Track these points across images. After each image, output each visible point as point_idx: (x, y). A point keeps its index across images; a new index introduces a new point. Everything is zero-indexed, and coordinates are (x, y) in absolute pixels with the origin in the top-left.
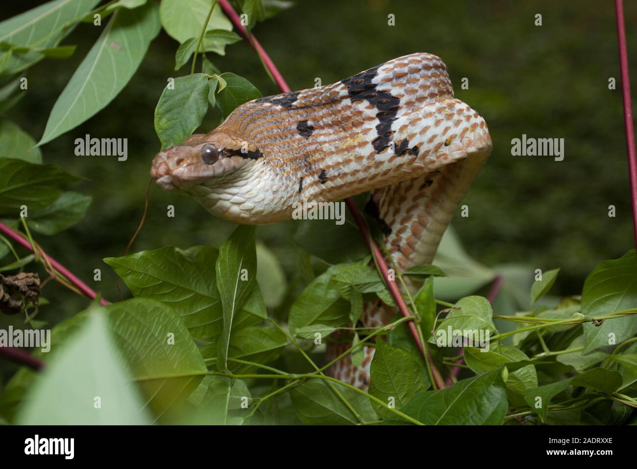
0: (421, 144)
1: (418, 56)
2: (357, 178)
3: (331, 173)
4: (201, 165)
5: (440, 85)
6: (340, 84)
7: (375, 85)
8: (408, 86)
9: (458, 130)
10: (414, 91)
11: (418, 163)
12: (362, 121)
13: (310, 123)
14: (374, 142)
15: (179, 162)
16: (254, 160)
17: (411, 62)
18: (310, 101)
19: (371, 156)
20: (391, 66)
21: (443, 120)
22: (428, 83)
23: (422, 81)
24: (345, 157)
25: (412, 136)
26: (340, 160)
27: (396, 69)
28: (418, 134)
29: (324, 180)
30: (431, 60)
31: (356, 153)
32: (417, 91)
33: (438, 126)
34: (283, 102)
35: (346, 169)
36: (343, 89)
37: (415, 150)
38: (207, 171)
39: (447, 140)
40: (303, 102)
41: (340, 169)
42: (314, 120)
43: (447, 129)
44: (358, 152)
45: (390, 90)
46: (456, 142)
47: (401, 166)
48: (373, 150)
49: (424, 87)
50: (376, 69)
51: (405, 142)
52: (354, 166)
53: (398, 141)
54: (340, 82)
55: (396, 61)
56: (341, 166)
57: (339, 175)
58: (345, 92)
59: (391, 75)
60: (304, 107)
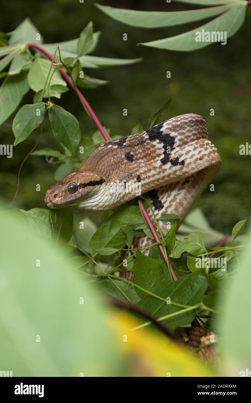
0: (186, 159)
1: (187, 116)
2: (155, 178)
3: (143, 176)
4: (68, 195)
5: (199, 130)
6: (145, 133)
7: (162, 132)
8: (180, 131)
9: (207, 152)
10: (183, 134)
11: (185, 170)
12: (155, 150)
13: (132, 153)
14: (161, 160)
15: (55, 196)
16: (100, 185)
17: (182, 119)
18: (132, 142)
19: (160, 167)
20: (171, 122)
21: (198, 147)
22: (192, 129)
23: (188, 128)
24: (148, 168)
25: (181, 155)
26: (146, 169)
27: (173, 123)
28: (184, 154)
29: (140, 180)
30: (194, 117)
31: (153, 166)
32: (185, 133)
33: (195, 150)
34: (119, 143)
35: (150, 174)
36: (146, 135)
37: (183, 163)
38: (71, 197)
39: (201, 157)
40: (129, 143)
41: (147, 174)
42: (134, 152)
43: (200, 152)
44: (154, 165)
45: (170, 134)
46: (206, 158)
47: (176, 171)
48: (161, 163)
49: (189, 131)
50: (163, 124)
51: (177, 159)
52: (153, 172)
53: (174, 158)
54: (145, 132)
55: (173, 119)
56: (147, 173)
57: (147, 177)
58: (147, 137)
59: (170, 126)
60: (129, 146)
